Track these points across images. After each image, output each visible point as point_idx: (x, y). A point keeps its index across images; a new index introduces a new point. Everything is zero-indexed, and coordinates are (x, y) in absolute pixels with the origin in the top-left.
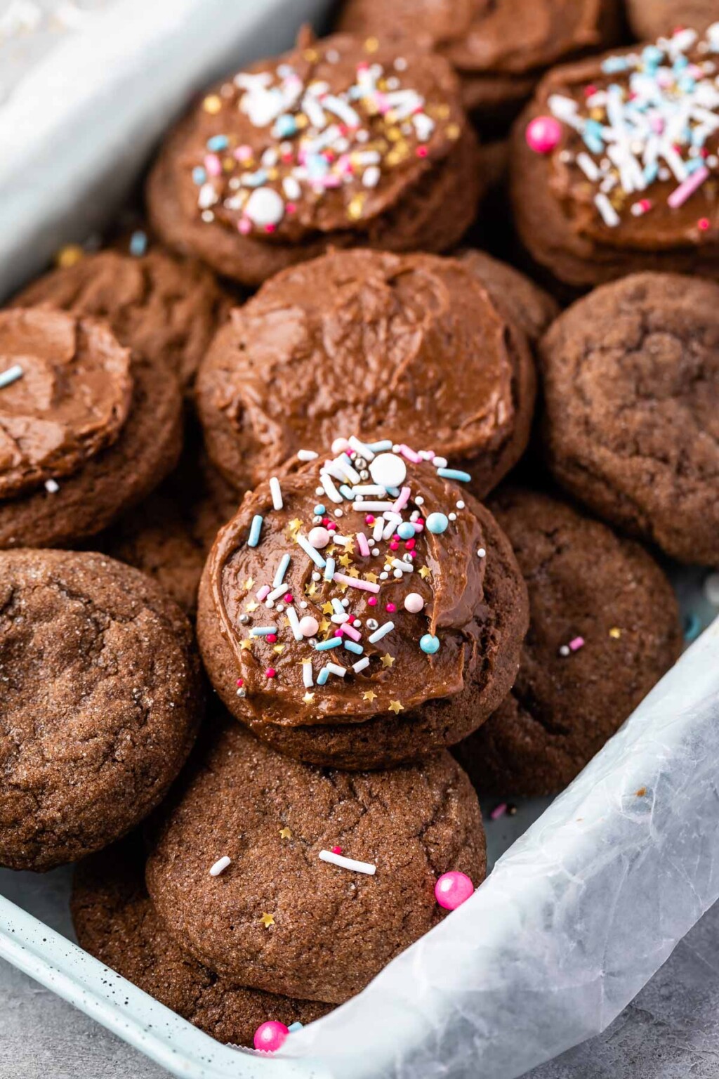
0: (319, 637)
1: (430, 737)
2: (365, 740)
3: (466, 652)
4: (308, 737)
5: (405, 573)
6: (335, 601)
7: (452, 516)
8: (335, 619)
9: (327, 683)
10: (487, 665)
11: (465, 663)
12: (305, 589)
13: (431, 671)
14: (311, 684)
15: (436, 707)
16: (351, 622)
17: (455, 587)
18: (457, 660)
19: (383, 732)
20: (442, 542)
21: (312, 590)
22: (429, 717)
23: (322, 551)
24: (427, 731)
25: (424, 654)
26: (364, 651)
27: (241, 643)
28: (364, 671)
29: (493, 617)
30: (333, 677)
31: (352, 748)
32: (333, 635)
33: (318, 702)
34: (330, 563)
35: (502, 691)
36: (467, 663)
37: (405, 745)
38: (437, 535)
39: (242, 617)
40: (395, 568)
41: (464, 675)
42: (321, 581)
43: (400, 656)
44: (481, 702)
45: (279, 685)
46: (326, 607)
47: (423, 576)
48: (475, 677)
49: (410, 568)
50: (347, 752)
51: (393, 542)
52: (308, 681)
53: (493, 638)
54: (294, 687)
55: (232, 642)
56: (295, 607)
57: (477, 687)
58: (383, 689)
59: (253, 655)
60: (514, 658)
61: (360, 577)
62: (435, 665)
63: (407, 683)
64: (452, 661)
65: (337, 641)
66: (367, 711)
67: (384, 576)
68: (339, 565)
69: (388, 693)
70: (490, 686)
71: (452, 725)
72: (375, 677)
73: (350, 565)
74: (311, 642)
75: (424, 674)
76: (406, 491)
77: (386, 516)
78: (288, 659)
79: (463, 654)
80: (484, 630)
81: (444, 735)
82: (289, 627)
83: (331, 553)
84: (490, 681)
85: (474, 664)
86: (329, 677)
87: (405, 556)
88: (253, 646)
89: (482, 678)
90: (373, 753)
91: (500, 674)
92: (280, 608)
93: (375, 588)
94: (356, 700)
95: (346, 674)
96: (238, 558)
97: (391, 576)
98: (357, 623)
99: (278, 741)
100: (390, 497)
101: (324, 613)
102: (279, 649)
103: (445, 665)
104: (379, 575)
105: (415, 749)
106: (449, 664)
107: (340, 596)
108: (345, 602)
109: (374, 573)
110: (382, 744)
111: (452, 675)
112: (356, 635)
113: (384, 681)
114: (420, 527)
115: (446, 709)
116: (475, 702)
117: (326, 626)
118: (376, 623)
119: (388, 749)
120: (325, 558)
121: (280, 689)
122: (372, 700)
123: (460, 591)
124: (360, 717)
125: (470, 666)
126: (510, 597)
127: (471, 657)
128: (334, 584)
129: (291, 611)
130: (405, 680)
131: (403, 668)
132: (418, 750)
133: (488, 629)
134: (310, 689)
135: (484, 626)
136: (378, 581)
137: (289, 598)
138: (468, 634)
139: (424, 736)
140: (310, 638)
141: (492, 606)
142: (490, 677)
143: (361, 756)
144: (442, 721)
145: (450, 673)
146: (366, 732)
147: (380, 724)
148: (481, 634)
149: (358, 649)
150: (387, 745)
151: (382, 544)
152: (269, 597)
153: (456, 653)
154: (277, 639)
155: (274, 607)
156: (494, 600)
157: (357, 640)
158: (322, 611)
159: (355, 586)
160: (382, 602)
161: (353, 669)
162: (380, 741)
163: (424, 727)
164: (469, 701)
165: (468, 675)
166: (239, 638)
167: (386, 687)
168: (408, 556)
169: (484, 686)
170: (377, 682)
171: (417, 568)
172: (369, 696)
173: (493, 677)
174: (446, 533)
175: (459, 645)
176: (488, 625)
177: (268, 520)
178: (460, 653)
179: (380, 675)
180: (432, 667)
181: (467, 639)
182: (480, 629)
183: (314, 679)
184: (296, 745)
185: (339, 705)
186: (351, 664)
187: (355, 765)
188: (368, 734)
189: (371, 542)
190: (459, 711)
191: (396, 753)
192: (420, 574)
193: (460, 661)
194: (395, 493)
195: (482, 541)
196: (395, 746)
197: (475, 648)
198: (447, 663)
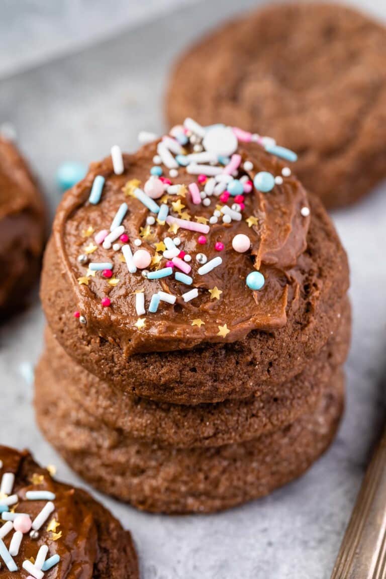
0: (151, 268)
1: (254, 370)
2: (194, 370)
3: (289, 293)
4: (140, 367)
5: (233, 221)
6: (167, 240)
7: (279, 180)
8: (166, 254)
9: (159, 311)
10: (309, 308)
11: (288, 302)
12: (140, 232)
13: (256, 306)
14: (143, 312)
15: (260, 340)
16: (181, 256)
17: (280, 233)
18: (281, 297)
19: (211, 363)
20: (268, 199)
21: (147, 232)
22: (253, 348)
23: (158, 201)
24: (252, 363)
25: (250, 291)
26: (194, 282)
27: (79, 279)
28: (193, 302)
29: (315, 268)
30: (164, 305)
31: (181, 378)
32: (164, 266)
33: (149, 327)
34: (164, 209)
35: (323, 333)
36: (290, 303)
37: (231, 377)
38: (265, 194)
39: (80, 258)
40: (224, 215)
41: (287, 312)
42: (155, 225)
43: (227, 291)
44: (303, 339)
45: (113, 313)
46: (158, 246)
47: (250, 225)
48: (297, 317)
49: (238, 217)
50: (177, 382)
51: (223, 197)
52: (140, 309)
53: (315, 285)
54: (128, 315)
55: (71, 280)
56: (130, 246)
57: (299, 326)
58: (211, 317)
59: (90, 290)
60: (335, 308)
61: (191, 220)
62: (260, 301)
63: (233, 314)
64: (276, 299)
65: (168, 271)
66: (195, 336)
67: (214, 220)
68: (173, 211)
69: (215, 322)
70: (311, 326)
71: (275, 360)
72: (203, 307)
73: (183, 210)
74: (144, 273)
75: (250, 308)
76: (236, 159)
77: (218, 179)
78: (122, 292)
79: (287, 294)
80: (307, 279)
81: (269, 371)
82: (124, 263)
83: (166, 202)
84: (312, 321)
85: (296, 305)
86: (160, 305)
87: (234, 206)
88: (90, 282)
89: (305, 319)
90: (201, 384)
91: (321, 318)
92: (116, 247)
93: (205, 229)
94: (185, 326)
95: (176, 302)
96: (80, 213)
97: (220, 221)
98: (188, 258)
99: (113, 375)
100: (220, 164)
101: (157, 250)
102: (114, 281)
103: (269, 301)
104: (209, 219)
105: (241, 382)
106: (273, 301)
107: (172, 236)
108: (177, 241)
109: (205, 217)
110: (210, 375)
111: (276, 310)
112: (187, 268)
113: (211, 311)
114: (248, 188)
115: (270, 342)
116: (297, 338)
117: (158, 259)
118: (205, 259)
119: (215, 381)
120: (159, 205)
121: (113, 318)
122: (199, 326)
123: (285, 236)
124: (189, 341)
125: (293, 305)
126: (331, 257)
127: (294, 298)
128: (167, 226)
129: (126, 248)
130: (232, 312)
131: (230, 302)
132: (243, 383)
133: (310, 278)
134: (142, 316)
135: (306, 275)
136: (208, 223)
137: (126, 239)
138: (291, 278)
139: (250, 368)
140: (142, 270)
141: (315, 260)
142: (312, 318)
143: (191, 386)
144: (266, 354)
145: (274, 308)
146: (195, 362)
147: (207, 354)
148: (304, 282)
149: (188, 280)
150: (215, 377)
151: (212, 197)
152: (106, 240)
153: (280, 292)
154: (113, 274)
155: (111, 248)
156: (317, 256)
157: (187, 272)
158: (155, 249)
159: (186, 227)
160: (211, 242)
161: (183, 299)
162: (208, 371)
163: (249, 358)
164: (291, 336)
165: (291, 313)
166: (77, 276)
167: (214, 317)
168: (237, 207)
169: (306, 326)
170: (205, 312)
171: (245, 217)
172: (198, 323)
173: (315, 319)
174: (272, 192)
175: (284, 287)
176: (310, 275)
177: (110, 183)
178: (284, 293)
179: (207, 306)
180: (257, 303)
181: (290, 282)
182: (304, 277)
183: (146, 307)
184: (129, 377)
185: (170, 329)
186: (181, 294)
187: (183, 396)
188: (197, 364)
189: (203, 194)
190: (282, 345)
191: (223, 385)
192: (247, 223)
193: (284, 299)
194: (225, 161)
195: (306, 202)
196: (222, 378)
197: (298, 290)
198: (271, 300)
